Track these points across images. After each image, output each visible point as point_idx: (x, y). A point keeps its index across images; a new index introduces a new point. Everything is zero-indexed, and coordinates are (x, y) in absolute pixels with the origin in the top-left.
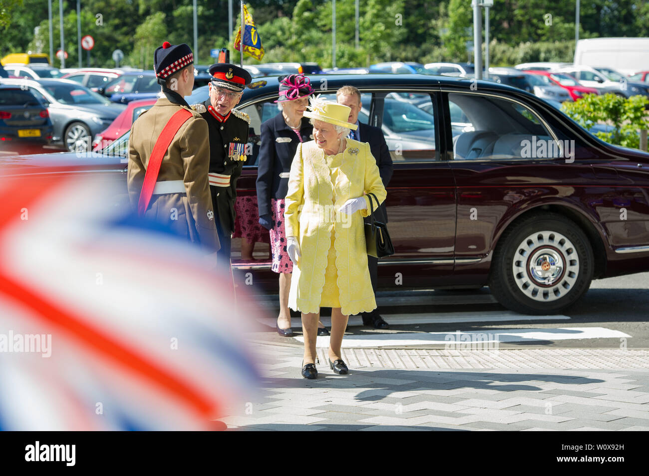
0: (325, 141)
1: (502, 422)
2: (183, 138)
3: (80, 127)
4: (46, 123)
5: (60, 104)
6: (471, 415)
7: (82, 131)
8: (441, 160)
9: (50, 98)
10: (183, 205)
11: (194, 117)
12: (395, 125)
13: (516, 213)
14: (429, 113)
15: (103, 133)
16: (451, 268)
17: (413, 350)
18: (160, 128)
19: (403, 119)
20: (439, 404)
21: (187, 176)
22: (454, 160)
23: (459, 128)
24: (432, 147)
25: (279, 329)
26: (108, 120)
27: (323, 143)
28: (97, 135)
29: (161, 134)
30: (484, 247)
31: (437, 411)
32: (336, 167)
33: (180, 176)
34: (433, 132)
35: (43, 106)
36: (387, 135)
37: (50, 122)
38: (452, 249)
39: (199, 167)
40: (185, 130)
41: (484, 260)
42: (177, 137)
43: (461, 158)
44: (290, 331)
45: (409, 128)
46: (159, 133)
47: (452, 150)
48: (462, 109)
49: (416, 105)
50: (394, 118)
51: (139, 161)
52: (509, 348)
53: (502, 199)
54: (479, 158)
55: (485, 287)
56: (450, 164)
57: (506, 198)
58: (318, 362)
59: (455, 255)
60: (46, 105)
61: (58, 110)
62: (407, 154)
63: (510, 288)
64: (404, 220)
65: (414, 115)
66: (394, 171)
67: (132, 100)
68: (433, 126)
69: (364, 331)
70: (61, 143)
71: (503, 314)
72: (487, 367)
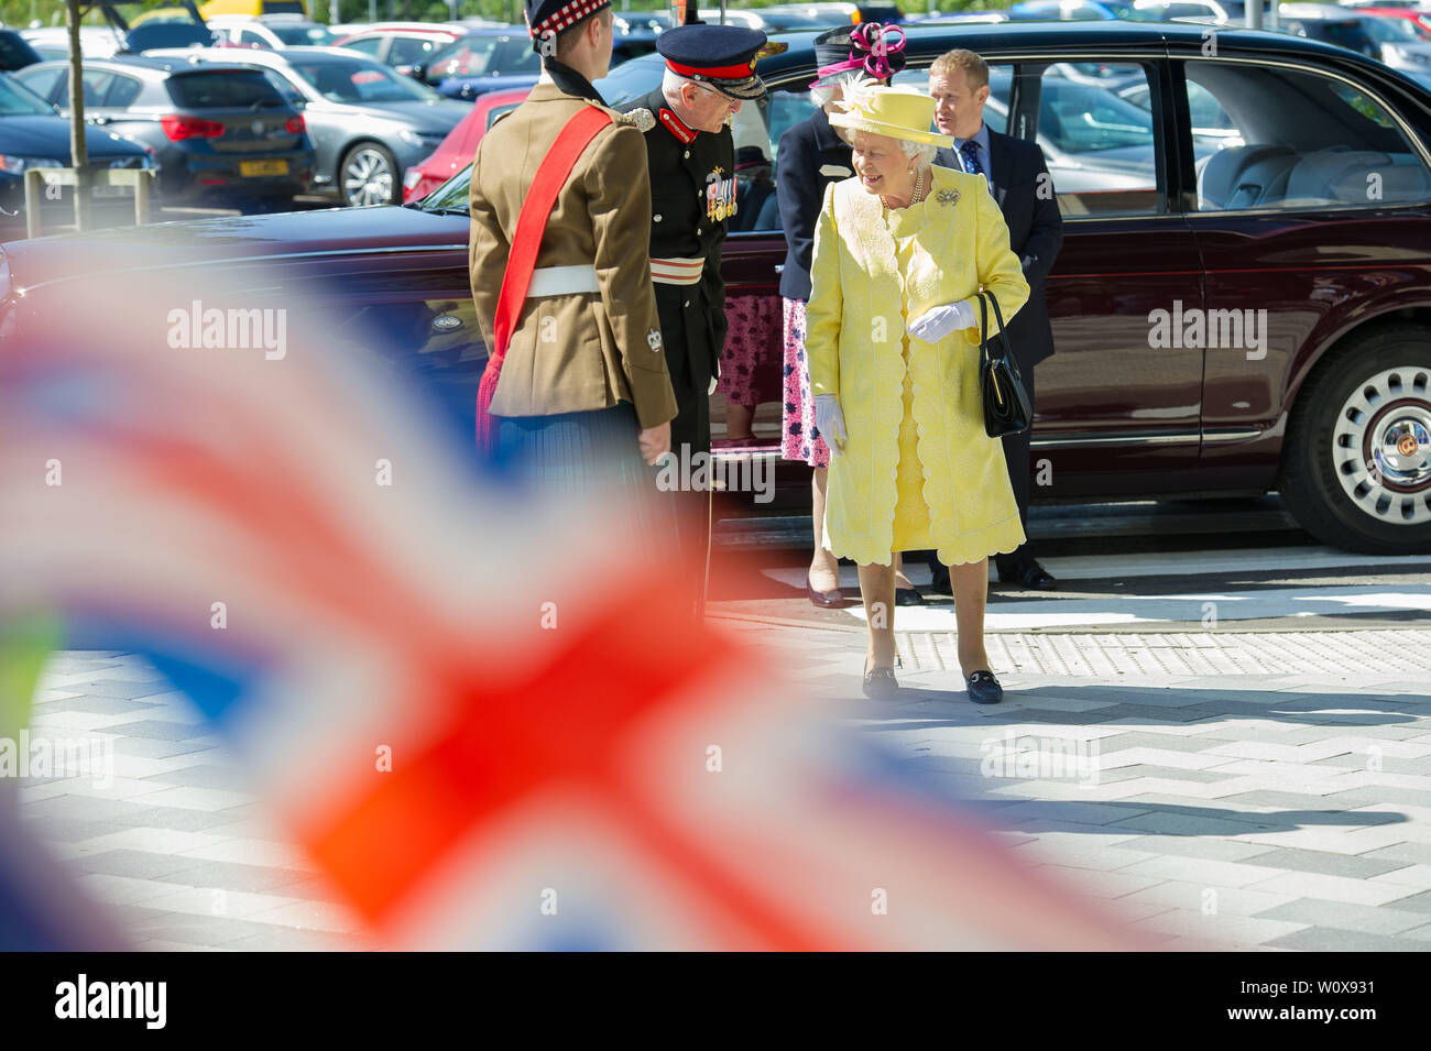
0: (880, 177)
1: (1309, 790)
2: (591, 171)
3: (373, 154)
4: (298, 142)
5: (330, 103)
6: (1239, 776)
7: (379, 162)
8: (1168, 211)
9: (307, 90)
10: (593, 320)
11: (615, 125)
12: (1066, 137)
13: (1342, 326)
14: (1145, 109)
15: (422, 164)
16: (1193, 452)
17: (1111, 637)
18: (540, 149)
19: (1085, 122)
20: (1167, 752)
21: (602, 254)
22: (1198, 211)
23: (1214, 141)
24: (1149, 183)
25: (813, 592)
26: (434, 137)
27: (876, 182)
28: (410, 169)
29: (543, 163)
30: (1267, 405)
31: (1164, 769)
32: (909, 235)
33: (587, 255)
34: (1151, 150)
35: (292, 107)
36: (1051, 160)
37: (309, 142)
38: (1195, 410)
39: (628, 234)
40: (597, 154)
41: (1268, 434)
42: (581, 168)
43: (1213, 207)
44: (837, 597)
45: (1099, 143)
46: (539, 162)
47: (1194, 189)
48: (1219, 99)
49: (1114, 91)
50: (1065, 122)
51: (495, 225)
52: (1325, 629)
53: (1307, 297)
54: (1254, 207)
55: (1269, 493)
56: (1191, 219)
57: (1317, 294)
58: (900, 664)
59: (1202, 424)
60: (300, 105)
61: (325, 116)
62: (1091, 199)
63: (1327, 496)
64: (1087, 348)
65: (1111, 113)
66: (1065, 238)
67: (485, 91)
68: (1151, 138)
69: (1001, 594)
70: (333, 189)
71: (1311, 553)
72: (1276, 671)
